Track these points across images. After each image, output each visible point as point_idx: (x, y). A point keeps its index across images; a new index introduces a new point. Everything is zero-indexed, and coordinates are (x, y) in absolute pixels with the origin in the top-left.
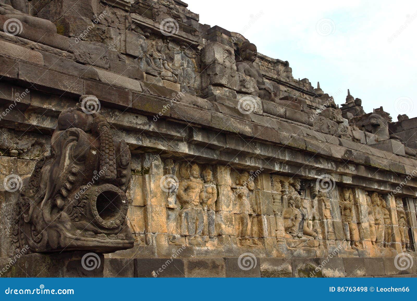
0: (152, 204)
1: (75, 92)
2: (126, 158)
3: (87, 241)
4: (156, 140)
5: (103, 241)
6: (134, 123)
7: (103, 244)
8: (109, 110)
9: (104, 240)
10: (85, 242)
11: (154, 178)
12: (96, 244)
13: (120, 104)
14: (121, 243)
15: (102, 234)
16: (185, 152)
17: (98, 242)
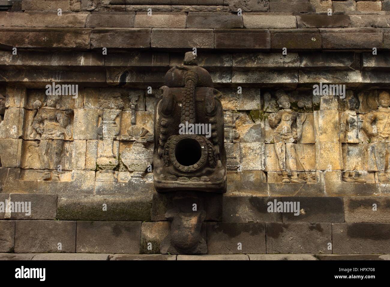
0: (321, 140)
1: (206, 47)
2: (210, 106)
3: (167, 183)
4: (316, 75)
5: (183, 183)
6: (280, 63)
7: (184, 186)
8: (251, 55)
9: (185, 182)
10: (165, 185)
11: (323, 114)
12: (176, 185)
13: (256, 48)
14: (203, 185)
15: (182, 177)
16: (357, 82)
17: (178, 184)
